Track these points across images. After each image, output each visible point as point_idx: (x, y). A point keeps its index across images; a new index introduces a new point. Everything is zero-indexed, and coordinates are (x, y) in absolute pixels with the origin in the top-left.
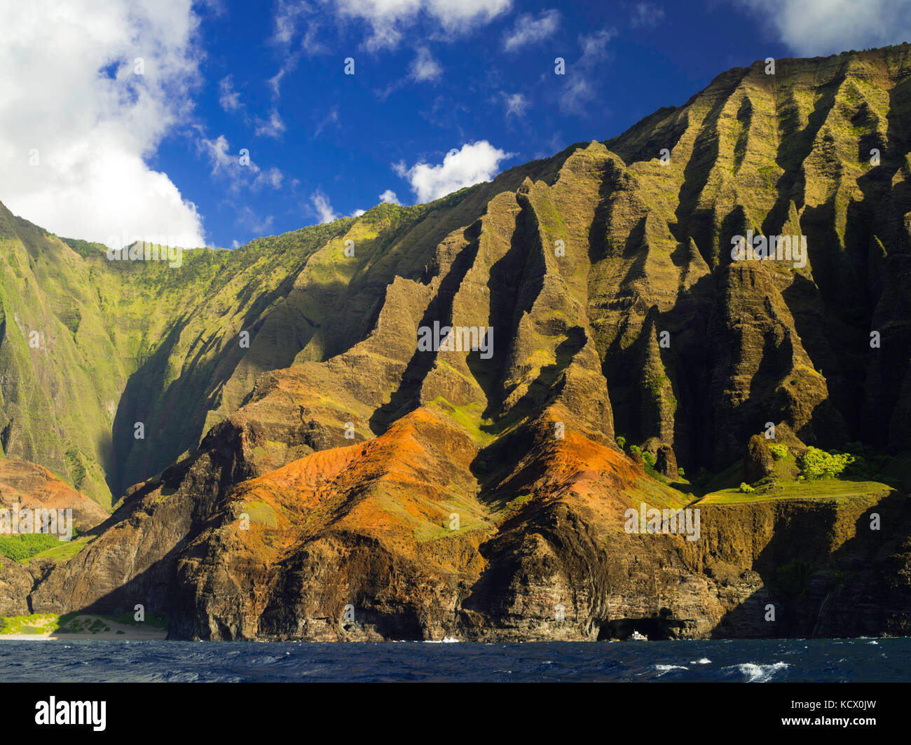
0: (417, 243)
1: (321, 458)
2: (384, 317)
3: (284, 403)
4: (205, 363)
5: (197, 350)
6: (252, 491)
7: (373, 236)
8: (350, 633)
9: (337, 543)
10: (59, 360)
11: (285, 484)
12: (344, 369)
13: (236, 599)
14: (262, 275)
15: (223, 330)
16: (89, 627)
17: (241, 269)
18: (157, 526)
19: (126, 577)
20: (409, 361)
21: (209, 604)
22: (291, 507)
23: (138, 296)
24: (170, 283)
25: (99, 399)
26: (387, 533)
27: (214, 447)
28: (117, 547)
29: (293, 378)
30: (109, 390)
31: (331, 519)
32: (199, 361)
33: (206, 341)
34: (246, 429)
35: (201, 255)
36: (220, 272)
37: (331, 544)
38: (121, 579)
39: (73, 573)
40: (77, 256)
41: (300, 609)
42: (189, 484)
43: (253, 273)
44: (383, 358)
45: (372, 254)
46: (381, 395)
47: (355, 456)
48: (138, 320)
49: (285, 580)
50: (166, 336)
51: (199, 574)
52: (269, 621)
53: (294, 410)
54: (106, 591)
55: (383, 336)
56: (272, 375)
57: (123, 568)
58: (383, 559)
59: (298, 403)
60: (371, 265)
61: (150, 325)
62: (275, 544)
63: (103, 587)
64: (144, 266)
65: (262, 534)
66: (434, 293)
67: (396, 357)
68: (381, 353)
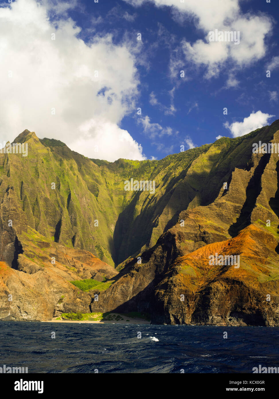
0: (239, 154)
1: (211, 247)
2: (232, 186)
3: (191, 223)
4: (151, 208)
5: (147, 203)
6: (184, 261)
7: (219, 152)
8: (232, 322)
9: (224, 283)
10: (91, 208)
11: (197, 258)
12: (216, 208)
13: (181, 307)
14: (172, 170)
15: (157, 194)
16: (115, 318)
17: (163, 168)
18: (141, 276)
19: (128, 298)
20: (243, 204)
21: (170, 309)
22: (201, 268)
23: (121, 181)
24: (134, 175)
25: (107, 224)
26: (246, 279)
27: (163, 243)
28: (125, 285)
29: (195, 213)
30: (111, 220)
31: (219, 273)
32: (148, 207)
33: (150, 199)
34: (177, 235)
35: (146, 163)
36: (154, 170)
37: (221, 284)
38: (127, 298)
39: (107, 296)
40: (96, 165)
41: (209, 312)
42: (153, 259)
43: (168, 170)
44: (232, 203)
45: (219, 159)
46: (232, 219)
47: (225, 246)
48: (122, 191)
49: (202, 299)
50: (133, 197)
51: (165, 296)
52: (195, 317)
53: (196, 226)
54: (121, 303)
55: (232, 194)
56: (186, 212)
57: (127, 294)
58: (245, 290)
59: (197, 224)
60: (219, 164)
61: (127, 193)
62: (196, 283)
63: (119, 302)
64: (123, 168)
65: (190, 279)
66: (252, 174)
67: (238, 203)
68: (231, 201)
